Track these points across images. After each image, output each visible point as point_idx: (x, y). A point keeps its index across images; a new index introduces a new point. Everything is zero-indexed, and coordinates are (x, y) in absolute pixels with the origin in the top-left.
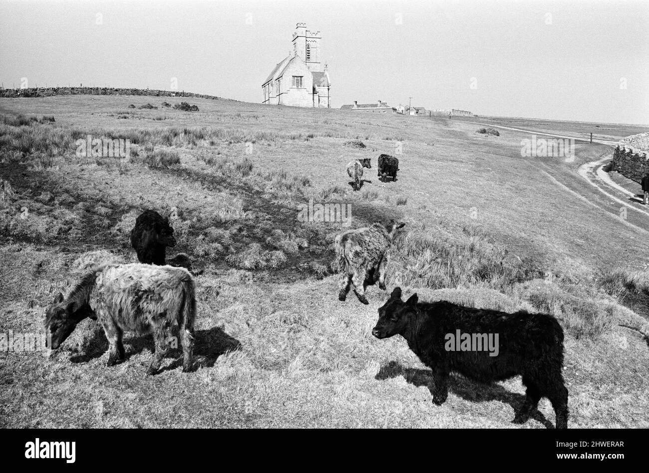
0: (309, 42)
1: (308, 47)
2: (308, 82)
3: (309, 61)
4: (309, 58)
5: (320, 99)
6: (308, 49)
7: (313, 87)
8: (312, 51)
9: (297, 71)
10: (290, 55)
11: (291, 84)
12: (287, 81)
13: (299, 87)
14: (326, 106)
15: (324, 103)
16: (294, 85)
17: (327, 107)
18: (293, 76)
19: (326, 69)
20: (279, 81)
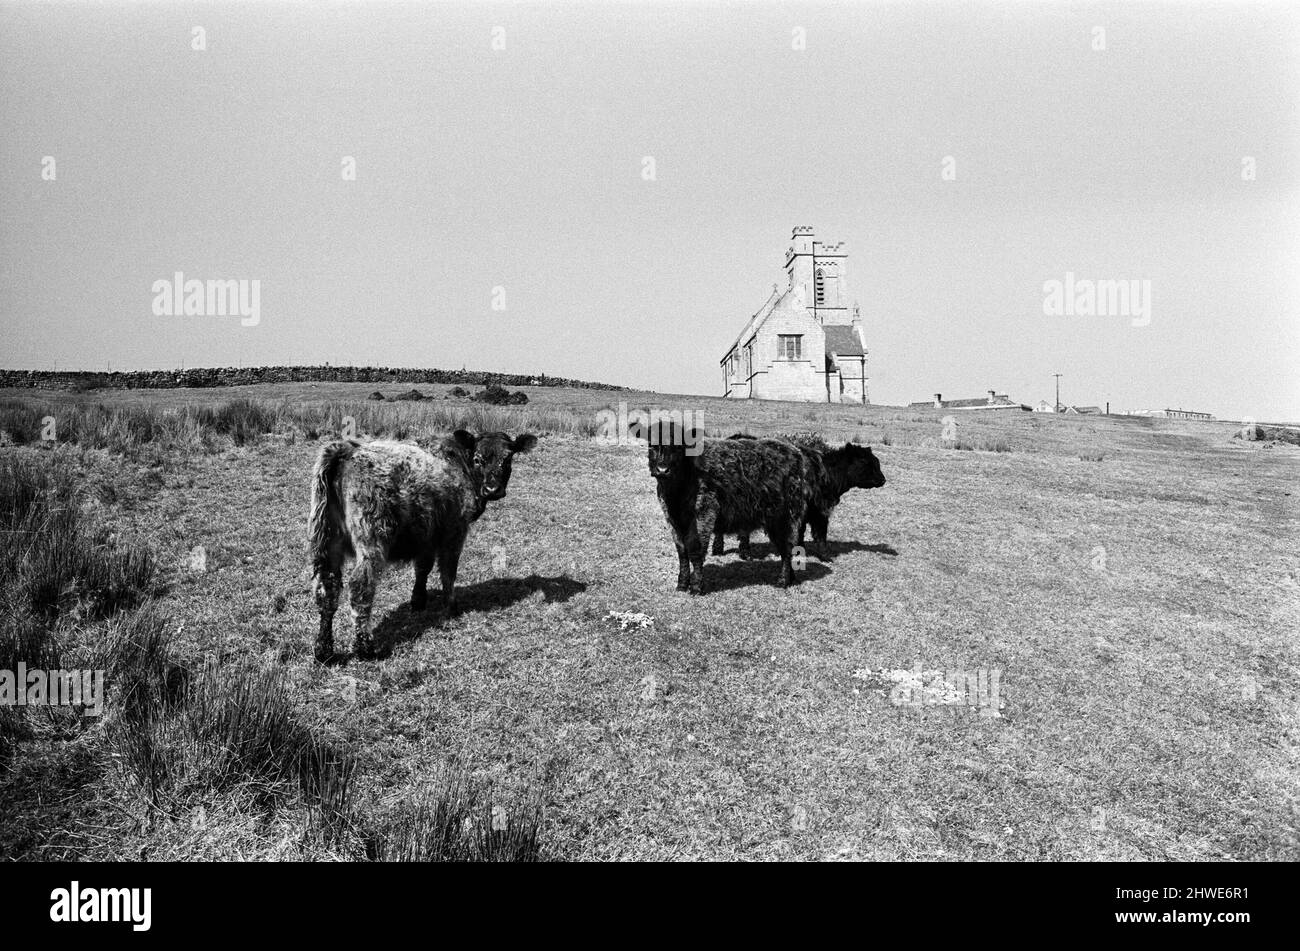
0: (822, 267)
1: (818, 275)
2: (815, 348)
3: (821, 306)
4: (822, 299)
5: (845, 385)
6: (819, 281)
7: (826, 357)
8: (828, 284)
9: (787, 323)
10: (776, 291)
11: (776, 353)
12: (767, 347)
13: (795, 358)
14: (858, 399)
15: (854, 392)
16: (781, 353)
17: (861, 401)
18: (780, 335)
19: (856, 318)
20: (750, 347)
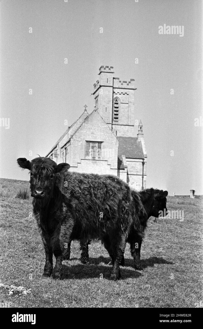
0: (118, 95)
1: (115, 101)
3: (116, 123)
4: (117, 118)
5: (130, 178)
6: (116, 106)
7: (118, 159)
8: (122, 108)
9: (92, 133)
10: (86, 110)
11: (84, 153)
12: (78, 149)
13: (97, 158)
14: (139, 189)
15: (136, 184)
16: (87, 154)
18: (87, 141)
19: (140, 132)
20: (66, 148)
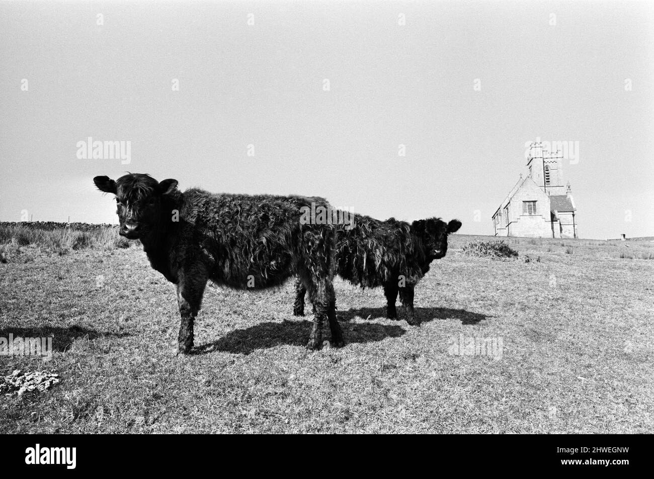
0: (548, 164)
1: (546, 169)
2: (544, 208)
3: (549, 186)
4: (549, 182)
5: (563, 228)
6: (547, 172)
7: (551, 213)
8: (552, 173)
9: (528, 195)
10: (521, 178)
11: (522, 211)
12: (517, 208)
13: (533, 214)
14: (572, 236)
15: (568, 232)
16: (525, 211)
17: (573, 237)
18: (524, 201)
19: (569, 191)
20: (507, 208)
